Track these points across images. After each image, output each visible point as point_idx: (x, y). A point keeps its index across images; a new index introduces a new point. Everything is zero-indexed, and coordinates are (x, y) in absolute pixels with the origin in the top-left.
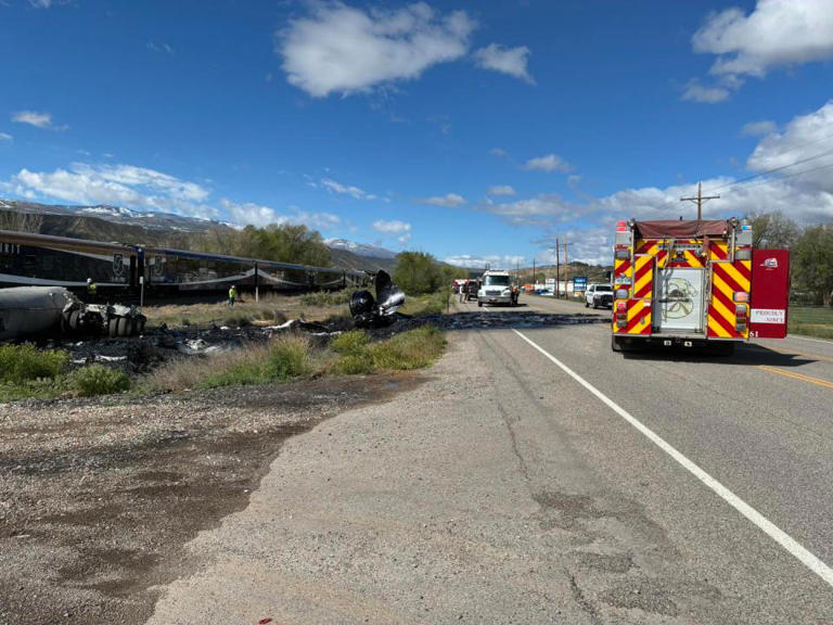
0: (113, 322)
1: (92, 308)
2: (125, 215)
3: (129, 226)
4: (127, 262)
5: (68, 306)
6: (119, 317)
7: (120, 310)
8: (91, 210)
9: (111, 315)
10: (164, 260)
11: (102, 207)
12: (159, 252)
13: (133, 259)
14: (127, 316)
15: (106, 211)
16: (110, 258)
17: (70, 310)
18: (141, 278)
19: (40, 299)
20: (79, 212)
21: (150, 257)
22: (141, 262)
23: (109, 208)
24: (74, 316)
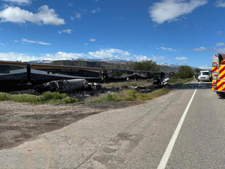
0: (94, 87)
1: (89, 84)
2: (111, 61)
3: (111, 63)
4: (103, 72)
5: (85, 83)
6: (95, 86)
7: (95, 84)
8: (103, 60)
9: (93, 85)
10: (111, 72)
11: (106, 59)
12: (110, 70)
13: (104, 72)
14: (97, 85)
15: (106, 60)
16: (99, 72)
17: (85, 84)
18: (105, 76)
19: (79, 82)
20: (101, 61)
21: (108, 71)
22: (106, 72)
23: (107, 59)
24: (86, 86)
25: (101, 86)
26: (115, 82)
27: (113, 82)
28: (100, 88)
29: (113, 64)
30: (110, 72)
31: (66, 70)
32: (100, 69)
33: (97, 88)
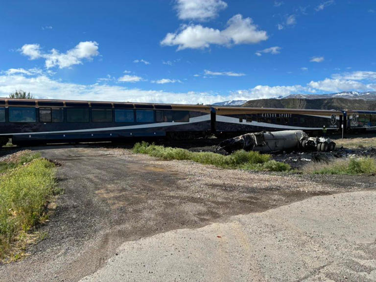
0: (319, 145)
1: (311, 139)
2: (356, 95)
3: (356, 100)
4: (338, 118)
5: (301, 138)
6: (322, 143)
7: (322, 140)
8: (339, 94)
9: (318, 142)
10: (357, 116)
11: (344, 92)
12: (355, 112)
13: (341, 117)
14: (325, 143)
15: (346, 94)
16: (330, 117)
17: (303, 140)
18: (342, 125)
19: (291, 135)
20: (333, 96)
21: (350, 115)
22: (345, 118)
23: (348, 93)
24: (303, 143)
25: (334, 144)
26: (365, 137)
27: (360, 137)
28: (332, 147)
29: (361, 101)
30: (354, 116)
31: (269, 115)
32: (333, 112)
33: (327, 148)
